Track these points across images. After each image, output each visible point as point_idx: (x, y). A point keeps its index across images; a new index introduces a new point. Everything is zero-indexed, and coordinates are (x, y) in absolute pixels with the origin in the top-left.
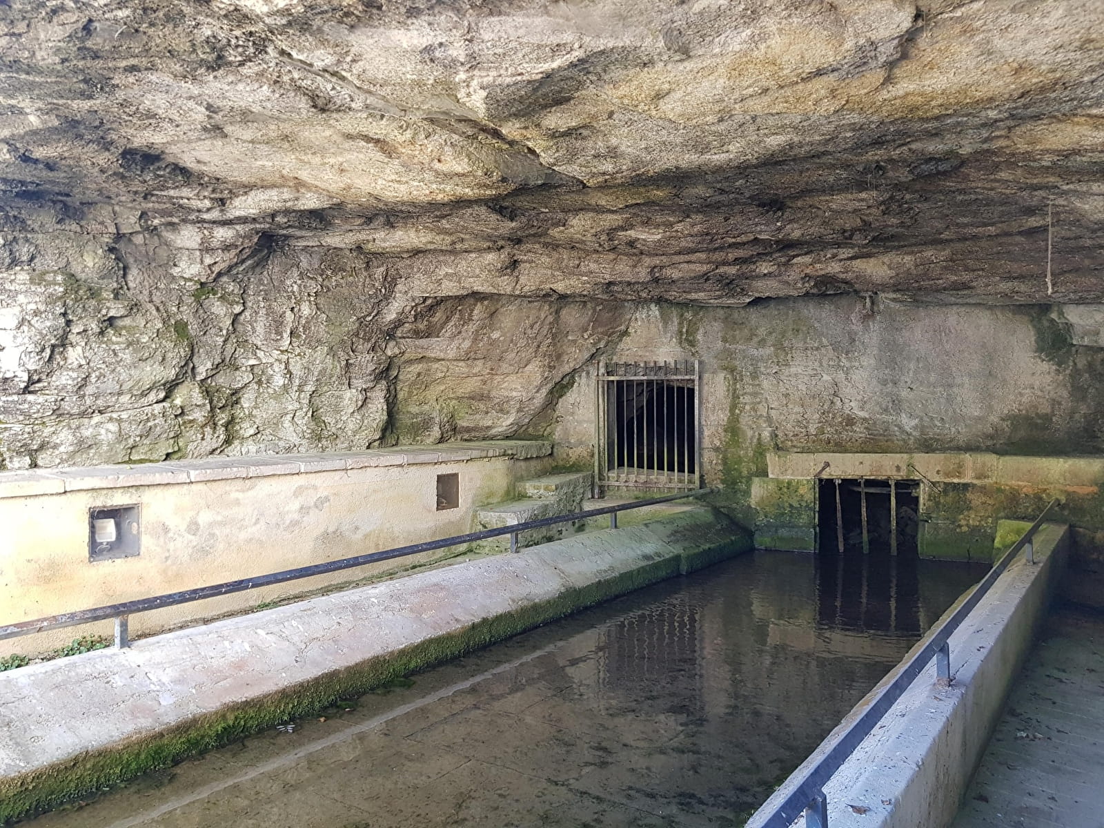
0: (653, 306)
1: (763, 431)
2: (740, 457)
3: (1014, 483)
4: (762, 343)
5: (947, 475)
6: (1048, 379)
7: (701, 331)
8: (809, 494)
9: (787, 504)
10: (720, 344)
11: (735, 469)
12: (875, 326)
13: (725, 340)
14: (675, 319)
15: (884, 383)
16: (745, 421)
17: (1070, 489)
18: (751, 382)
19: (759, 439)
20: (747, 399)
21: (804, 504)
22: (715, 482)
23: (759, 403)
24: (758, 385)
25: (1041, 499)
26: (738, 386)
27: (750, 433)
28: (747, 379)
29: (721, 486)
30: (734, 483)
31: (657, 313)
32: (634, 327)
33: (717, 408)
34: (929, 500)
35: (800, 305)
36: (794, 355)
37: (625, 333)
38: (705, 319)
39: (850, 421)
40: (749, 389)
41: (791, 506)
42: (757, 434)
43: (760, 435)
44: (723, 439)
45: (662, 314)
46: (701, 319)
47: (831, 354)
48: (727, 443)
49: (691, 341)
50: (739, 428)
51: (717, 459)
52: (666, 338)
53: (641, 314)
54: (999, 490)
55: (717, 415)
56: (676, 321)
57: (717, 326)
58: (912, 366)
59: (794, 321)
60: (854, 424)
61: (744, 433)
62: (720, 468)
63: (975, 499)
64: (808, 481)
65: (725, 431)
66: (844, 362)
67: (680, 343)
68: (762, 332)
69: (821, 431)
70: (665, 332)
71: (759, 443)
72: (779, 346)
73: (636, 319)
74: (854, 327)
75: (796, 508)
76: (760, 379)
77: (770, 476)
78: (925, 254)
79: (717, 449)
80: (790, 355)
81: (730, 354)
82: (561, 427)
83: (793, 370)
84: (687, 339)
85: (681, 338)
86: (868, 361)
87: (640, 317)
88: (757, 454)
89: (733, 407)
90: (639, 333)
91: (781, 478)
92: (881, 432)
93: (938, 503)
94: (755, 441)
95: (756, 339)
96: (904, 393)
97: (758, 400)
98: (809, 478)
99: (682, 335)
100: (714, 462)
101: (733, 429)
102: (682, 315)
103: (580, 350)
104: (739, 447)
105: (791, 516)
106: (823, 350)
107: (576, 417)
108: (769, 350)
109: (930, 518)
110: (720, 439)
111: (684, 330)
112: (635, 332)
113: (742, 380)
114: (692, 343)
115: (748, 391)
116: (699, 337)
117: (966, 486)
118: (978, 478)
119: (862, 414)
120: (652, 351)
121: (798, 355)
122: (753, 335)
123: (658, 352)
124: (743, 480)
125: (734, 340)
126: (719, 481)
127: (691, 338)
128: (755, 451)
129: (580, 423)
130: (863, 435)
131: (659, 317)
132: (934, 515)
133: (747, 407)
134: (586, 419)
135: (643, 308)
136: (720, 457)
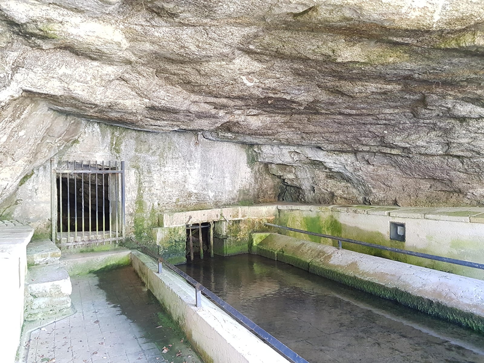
0: (96, 125)
1: (154, 202)
2: (143, 217)
3: (253, 218)
4: (154, 153)
5: (233, 217)
6: (249, 175)
7: (124, 144)
8: (183, 234)
9: (174, 240)
10: (133, 153)
11: (140, 225)
12: (199, 149)
13: (136, 151)
14: (109, 135)
15: (203, 176)
16: (146, 197)
17: (268, 218)
18: (147, 175)
19: (153, 207)
20: (146, 184)
21: (181, 239)
22: (131, 234)
23: (152, 186)
24: (151, 177)
25: (260, 223)
26: (142, 177)
27: (148, 204)
28: (145, 173)
29: (134, 236)
30: (141, 233)
31: (99, 130)
32: (82, 138)
33: (131, 190)
34: (228, 229)
35: (171, 135)
36: (167, 161)
37: (76, 141)
38: (126, 137)
39: (190, 195)
40: (147, 179)
41: (176, 241)
42: (152, 204)
43: (153, 204)
44: (135, 208)
45: (101, 131)
46: (124, 137)
47: (183, 161)
48: (137, 210)
49: (117, 150)
50: (143, 201)
51: (132, 220)
52: (102, 146)
53: (89, 130)
54: (249, 221)
55: (131, 194)
56: (109, 136)
57: (133, 142)
58: (213, 168)
59: (168, 143)
60: (191, 196)
61: (146, 204)
62: (133, 225)
63: (242, 226)
64: (183, 226)
65: (136, 203)
66: (188, 166)
67: (111, 150)
68: (154, 147)
69: (178, 200)
70: (103, 143)
71: (153, 209)
72: (161, 156)
73: (85, 133)
74: (192, 149)
75: (178, 242)
76: (152, 173)
77: (165, 226)
78: (276, 118)
79: (131, 215)
80: (165, 161)
81: (137, 158)
82: (20, 208)
83: (166, 169)
84: (115, 148)
85: (111, 147)
86: (197, 165)
87: (88, 131)
88: (152, 215)
89: (139, 189)
90: (85, 142)
91: (171, 226)
92: (203, 199)
93: (231, 230)
94: (151, 208)
95: (151, 151)
96: (210, 181)
97: (152, 185)
98: (183, 225)
99: (112, 145)
100: (130, 222)
101: (140, 202)
102: (113, 133)
103: (49, 151)
104: (143, 212)
105: (175, 247)
106: (180, 160)
107: (34, 200)
108: (156, 158)
109: (228, 237)
110: (133, 209)
111: (114, 143)
112: (83, 141)
113: (143, 174)
114: (118, 151)
115: (146, 180)
116: (122, 147)
117: (239, 221)
118: (243, 217)
119: (195, 191)
120: (91, 154)
121: (169, 161)
122: (150, 149)
123: (95, 155)
124: (145, 231)
125: (141, 151)
126: (132, 233)
127: (117, 148)
128: (151, 214)
129: (38, 203)
130: (195, 201)
131: (100, 133)
132: (229, 236)
133: (147, 189)
134: (43, 201)
135: (89, 125)
136: (133, 219)
